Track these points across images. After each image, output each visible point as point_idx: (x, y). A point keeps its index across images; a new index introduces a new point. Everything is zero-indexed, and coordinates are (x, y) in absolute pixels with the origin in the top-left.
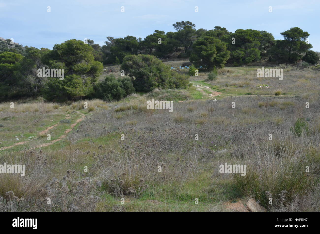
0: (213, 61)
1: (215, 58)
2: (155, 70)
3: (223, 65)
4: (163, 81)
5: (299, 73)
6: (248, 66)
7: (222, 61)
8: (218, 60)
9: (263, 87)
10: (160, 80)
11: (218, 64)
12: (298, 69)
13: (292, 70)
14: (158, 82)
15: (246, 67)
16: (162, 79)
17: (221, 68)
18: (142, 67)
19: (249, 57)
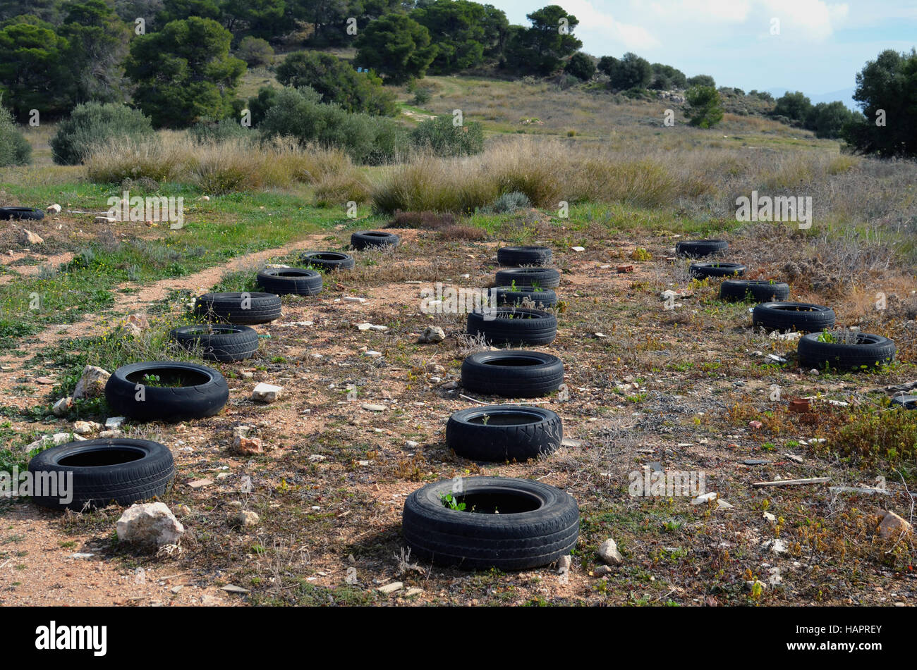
0: (407, 65)
1: (410, 58)
2: (344, 82)
3: (423, 72)
4: (360, 102)
5: (563, 96)
6: (463, 75)
7: (423, 64)
8: (417, 62)
9: (533, 122)
10: (355, 100)
11: (414, 69)
12: (559, 89)
13: (549, 89)
14: (353, 104)
15: (458, 78)
16: (358, 98)
17: (420, 78)
18: (320, 75)
19: (465, 58)
